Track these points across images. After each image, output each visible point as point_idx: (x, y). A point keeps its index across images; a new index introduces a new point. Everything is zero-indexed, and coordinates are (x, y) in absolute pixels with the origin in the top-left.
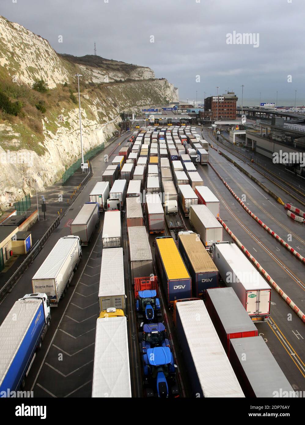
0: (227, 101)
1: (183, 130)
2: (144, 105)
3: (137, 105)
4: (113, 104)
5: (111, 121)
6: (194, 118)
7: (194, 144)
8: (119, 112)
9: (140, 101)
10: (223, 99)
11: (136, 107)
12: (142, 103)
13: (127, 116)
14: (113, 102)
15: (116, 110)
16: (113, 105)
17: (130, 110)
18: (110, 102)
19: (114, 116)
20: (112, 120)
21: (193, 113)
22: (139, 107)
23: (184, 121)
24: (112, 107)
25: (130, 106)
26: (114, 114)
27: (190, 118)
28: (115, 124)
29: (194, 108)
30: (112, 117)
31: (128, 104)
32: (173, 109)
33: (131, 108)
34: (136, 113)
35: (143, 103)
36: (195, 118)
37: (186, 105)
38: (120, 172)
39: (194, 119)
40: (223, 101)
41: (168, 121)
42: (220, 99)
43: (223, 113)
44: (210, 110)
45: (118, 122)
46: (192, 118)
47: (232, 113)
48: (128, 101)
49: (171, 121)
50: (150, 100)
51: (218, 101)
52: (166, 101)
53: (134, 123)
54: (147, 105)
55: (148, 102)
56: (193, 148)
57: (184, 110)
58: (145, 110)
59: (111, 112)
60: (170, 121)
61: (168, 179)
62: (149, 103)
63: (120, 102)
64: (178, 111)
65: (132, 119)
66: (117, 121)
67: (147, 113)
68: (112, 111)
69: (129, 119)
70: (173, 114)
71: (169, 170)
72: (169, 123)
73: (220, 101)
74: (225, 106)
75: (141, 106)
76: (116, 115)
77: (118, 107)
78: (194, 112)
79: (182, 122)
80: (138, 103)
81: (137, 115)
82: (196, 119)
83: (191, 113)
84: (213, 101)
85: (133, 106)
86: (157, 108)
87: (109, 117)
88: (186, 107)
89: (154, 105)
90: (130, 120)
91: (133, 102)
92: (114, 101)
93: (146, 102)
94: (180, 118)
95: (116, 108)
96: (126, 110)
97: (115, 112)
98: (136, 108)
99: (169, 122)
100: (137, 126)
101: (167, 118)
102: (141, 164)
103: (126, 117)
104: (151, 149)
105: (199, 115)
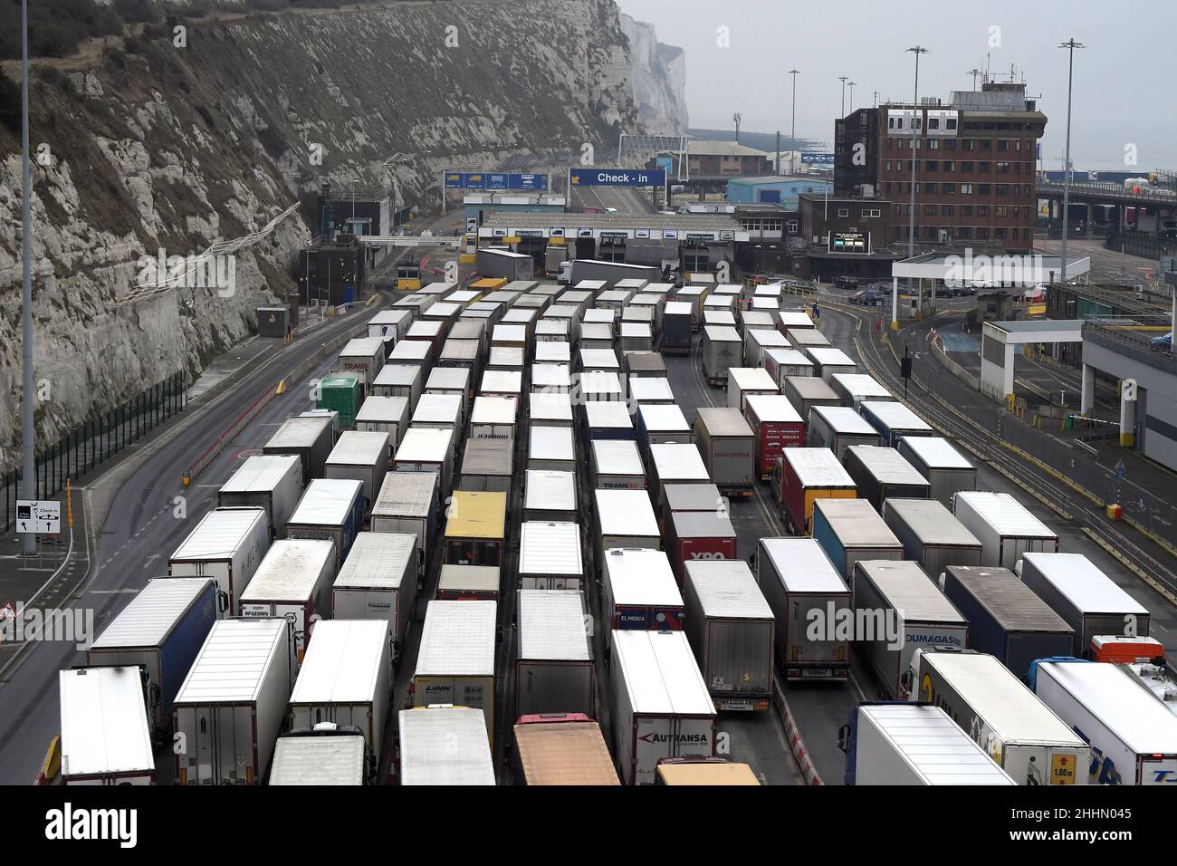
2: (463, 150)
3: (416, 149)
4: (262, 135)
5: (240, 243)
6: (768, 234)
8: (292, 187)
9: (440, 122)
11: (411, 156)
12: (445, 135)
13: (342, 211)
14: (264, 126)
15: (277, 176)
16: (257, 144)
17: (368, 175)
18: (242, 120)
19: (260, 210)
20: (243, 232)
21: (767, 207)
22: (430, 163)
23: (704, 253)
24: (250, 152)
25: (368, 155)
26: (263, 198)
27: (743, 236)
28: (262, 264)
29: (776, 173)
30: (246, 215)
31: (361, 138)
32: (643, 178)
33: (377, 167)
34: (408, 195)
35: (453, 137)
36: (777, 234)
37: (726, 158)
39: (766, 244)
45: (283, 252)
46: (756, 233)
48: (360, 123)
50: (500, 121)
52: (603, 127)
53: (388, 259)
54: (476, 147)
55: (487, 132)
58: (464, 181)
59: (238, 186)
60: (612, 250)
62: (493, 138)
63: (308, 125)
64: (672, 188)
65: (376, 232)
66: (275, 244)
67: (474, 198)
68: (248, 177)
69: (357, 230)
70: (641, 208)
74: (968, 167)
75: (442, 151)
76: (272, 203)
77: (287, 154)
80: (422, 136)
81: (416, 209)
83: (754, 205)
84: (889, 131)
85: (389, 149)
86: (539, 171)
87: (226, 216)
88: (723, 165)
89: (526, 151)
90: (363, 239)
91: (392, 128)
92: (267, 119)
93: (474, 130)
94: (681, 236)
95: (277, 158)
96: (344, 179)
97: (270, 186)
98: (409, 164)
100: (402, 274)
101: (596, 234)
103: (340, 221)
105: (798, 216)
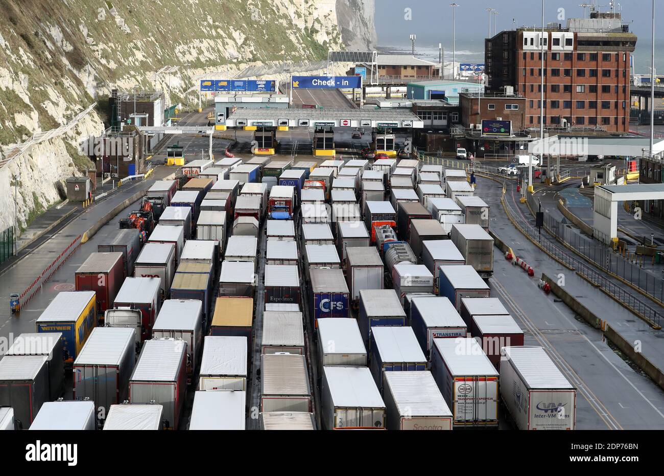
0: (588, 51)
1: (381, 177)
2: (213, 64)
3: (179, 63)
4: (68, 55)
5: (54, 133)
6: (437, 122)
7: (425, 242)
8: (91, 92)
9: (196, 42)
10: (569, 42)
11: (176, 68)
12: (201, 52)
13: (128, 107)
14: (69, 48)
15: (79, 83)
16: (65, 61)
17: (145, 82)
18: (54, 44)
19: (67, 109)
20: (56, 125)
21: (436, 103)
22: (189, 72)
23: (391, 137)
24: (58, 66)
25: (145, 67)
26: (69, 99)
27: (419, 124)
28: (69, 147)
29: (442, 78)
30: (57, 112)
31: (139, 55)
32: (345, 83)
33: (150, 75)
34: (174, 97)
35: (206, 53)
36: (444, 122)
37: (405, 67)
38: (72, 365)
39: (436, 130)
40: (571, 48)
41: (319, 135)
42: (557, 42)
43: (568, 105)
44: (510, 90)
45: (83, 138)
46: (429, 122)
47: (612, 106)
48: (139, 44)
49: (330, 135)
50: (240, 42)
51: (546, 48)
52: (315, 45)
53: (161, 143)
54: (224, 61)
55: (231, 51)
56: (419, 262)
57: (393, 89)
58: (214, 86)
59: (52, 93)
60: (325, 136)
61: (288, 402)
62: (236, 54)
63: (101, 46)
64: (368, 90)
65: (151, 123)
66: (78, 133)
67: (223, 98)
68: (58, 84)
69: (137, 122)
70: (345, 105)
71: (299, 363)
72: (320, 147)
73: (554, 48)
74: (581, 73)
75: (197, 64)
76: (76, 102)
77: (88, 67)
78: (440, 96)
79: (382, 141)
80: (184, 53)
81: (180, 107)
82: (446, 130)
83: (427, 102)
84: (525, 47)
85: (160, 63)
86: (270, 78)
87: (43, 112)
88: (403, 71)
89: (259, 64)
90: (141, 128)
91: (162, 47)
92: (72, 43)
93: (221, 48)
94: (374, 124)
95: (80, 71)
96: (126, 86)
97: (75, 92)
98: (175, 74)
99: (321, 139)
100: (171, 155)
101: (311, 123)
102: (172, 333)
103: (126, 116)
104: (225, 265)
105: (459, 110)
